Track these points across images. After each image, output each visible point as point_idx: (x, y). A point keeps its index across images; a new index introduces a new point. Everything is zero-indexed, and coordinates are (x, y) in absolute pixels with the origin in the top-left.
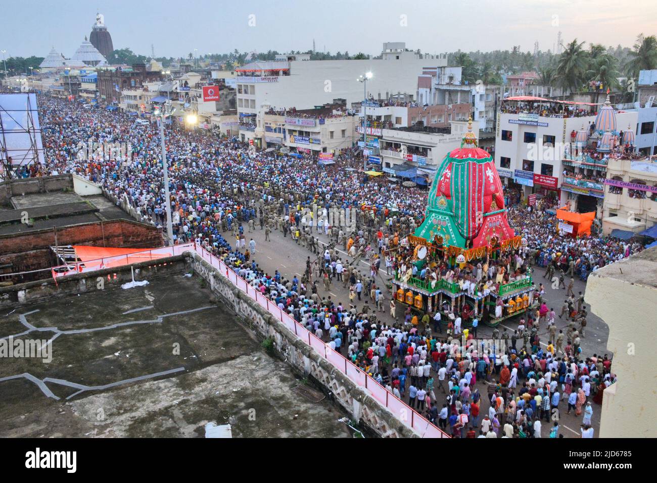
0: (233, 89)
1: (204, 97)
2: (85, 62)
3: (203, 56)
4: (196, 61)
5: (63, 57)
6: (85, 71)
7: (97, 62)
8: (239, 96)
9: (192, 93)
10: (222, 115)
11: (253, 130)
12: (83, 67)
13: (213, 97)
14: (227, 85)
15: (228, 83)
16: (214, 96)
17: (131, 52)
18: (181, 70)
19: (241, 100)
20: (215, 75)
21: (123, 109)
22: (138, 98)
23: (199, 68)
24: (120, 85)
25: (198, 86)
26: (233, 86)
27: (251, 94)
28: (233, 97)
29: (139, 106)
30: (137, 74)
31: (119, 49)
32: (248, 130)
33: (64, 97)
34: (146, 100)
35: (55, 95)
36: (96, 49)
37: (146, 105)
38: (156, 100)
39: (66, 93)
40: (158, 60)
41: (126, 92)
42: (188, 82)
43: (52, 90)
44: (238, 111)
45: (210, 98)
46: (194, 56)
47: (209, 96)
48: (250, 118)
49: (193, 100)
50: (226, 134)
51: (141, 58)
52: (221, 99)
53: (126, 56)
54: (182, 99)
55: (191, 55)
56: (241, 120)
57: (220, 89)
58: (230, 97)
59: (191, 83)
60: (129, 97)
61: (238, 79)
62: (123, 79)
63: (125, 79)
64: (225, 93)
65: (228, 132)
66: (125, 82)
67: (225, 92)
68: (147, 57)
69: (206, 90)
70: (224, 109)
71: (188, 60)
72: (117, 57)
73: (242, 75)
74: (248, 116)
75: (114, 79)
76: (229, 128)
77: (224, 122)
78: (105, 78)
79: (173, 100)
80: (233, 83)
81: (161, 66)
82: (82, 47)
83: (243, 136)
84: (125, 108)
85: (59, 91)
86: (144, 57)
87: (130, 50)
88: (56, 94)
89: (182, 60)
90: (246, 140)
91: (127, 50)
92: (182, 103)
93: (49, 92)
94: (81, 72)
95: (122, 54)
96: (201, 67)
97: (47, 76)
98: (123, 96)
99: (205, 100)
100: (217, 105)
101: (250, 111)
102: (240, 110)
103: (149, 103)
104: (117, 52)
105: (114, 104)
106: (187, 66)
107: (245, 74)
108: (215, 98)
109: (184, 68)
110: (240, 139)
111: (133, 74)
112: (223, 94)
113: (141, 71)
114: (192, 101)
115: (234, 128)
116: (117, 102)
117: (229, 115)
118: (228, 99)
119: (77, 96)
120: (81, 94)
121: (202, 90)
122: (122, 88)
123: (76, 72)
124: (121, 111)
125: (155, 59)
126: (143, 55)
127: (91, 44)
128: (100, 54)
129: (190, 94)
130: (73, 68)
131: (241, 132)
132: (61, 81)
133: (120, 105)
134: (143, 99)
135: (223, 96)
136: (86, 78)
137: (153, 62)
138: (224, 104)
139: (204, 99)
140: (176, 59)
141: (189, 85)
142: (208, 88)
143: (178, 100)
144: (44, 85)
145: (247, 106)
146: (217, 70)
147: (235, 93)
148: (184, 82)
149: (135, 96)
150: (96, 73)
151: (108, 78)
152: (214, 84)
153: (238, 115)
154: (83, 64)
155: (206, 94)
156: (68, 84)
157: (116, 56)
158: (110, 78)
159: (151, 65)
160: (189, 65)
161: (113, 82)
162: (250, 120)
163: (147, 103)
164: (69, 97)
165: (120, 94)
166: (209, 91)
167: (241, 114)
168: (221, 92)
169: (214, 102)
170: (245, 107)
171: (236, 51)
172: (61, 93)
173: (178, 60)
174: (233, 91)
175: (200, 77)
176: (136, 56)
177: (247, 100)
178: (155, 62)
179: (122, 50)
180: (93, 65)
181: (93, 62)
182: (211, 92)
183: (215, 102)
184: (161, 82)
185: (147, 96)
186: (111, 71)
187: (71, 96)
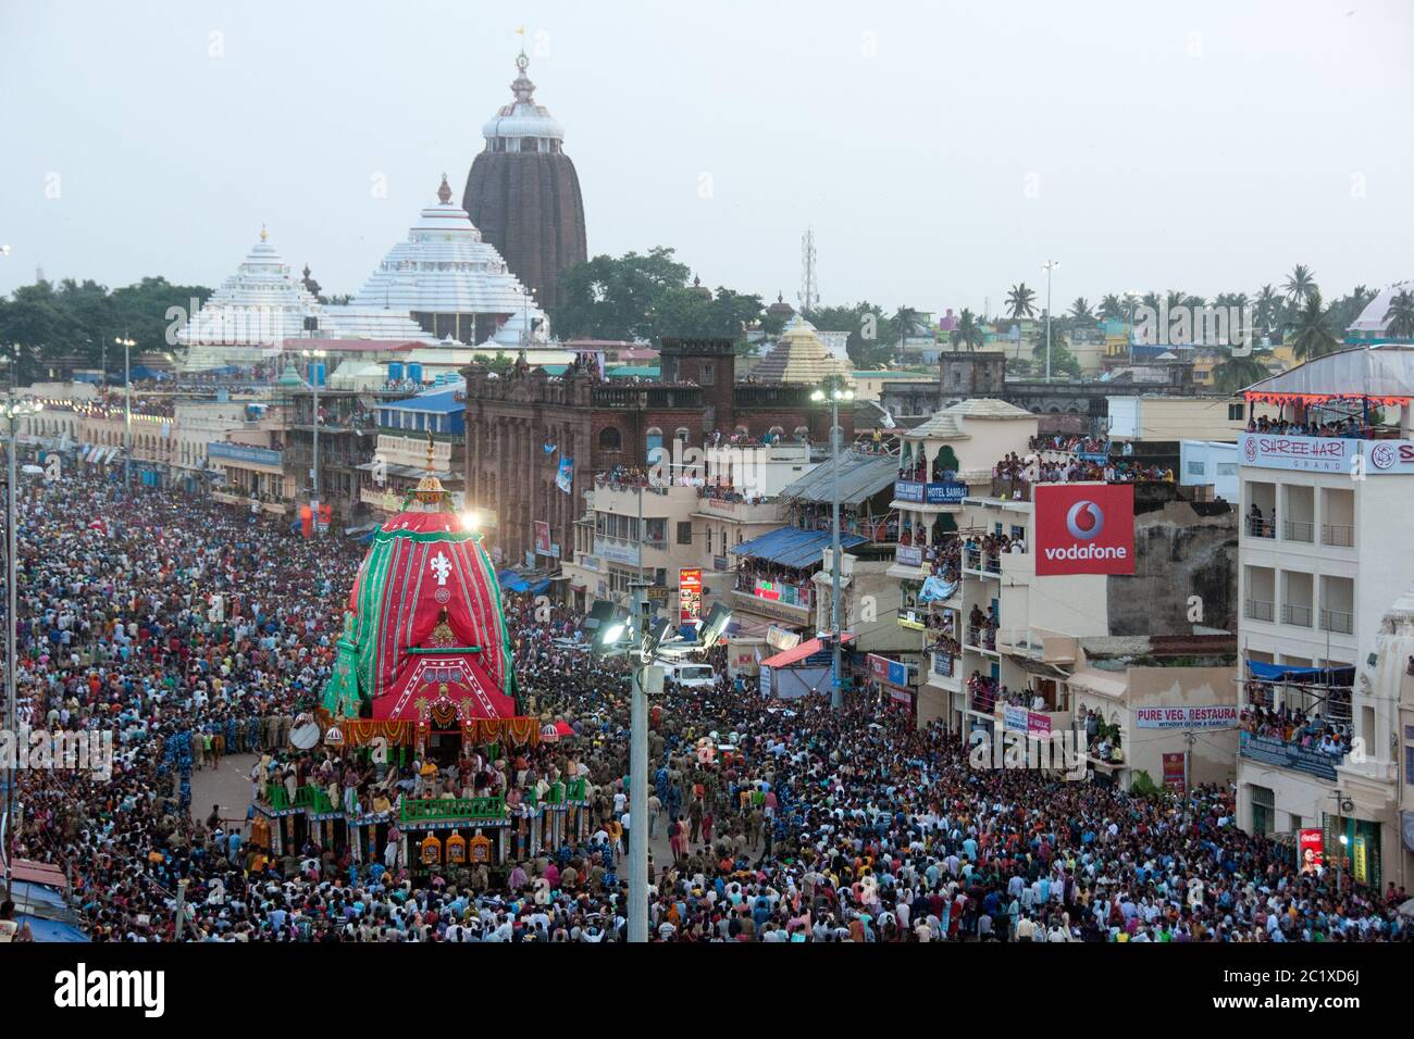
0: (1221, 507)
1: (1043, 542)
2: (424, 319)
3: (1094, 307)
4: (1052, 332)
5: (313, 288)
6: (415, 370)
7: (488, 323)
8: (1252, 552)
9: (976, 519)
10: (1141, 661)
11: (1326, 770)
12: (409, 347)
13: (1090, 552)
14: (1188, 479)
15: (1197, 468)
16: (1102, 541)
17: (682, 271)
18: (947, 384)
19: (1263, 575)
20: (1125, 420)
21: (581, 593)
22: (672, 532)
23: (1064, 376)
24: (582, 458)
25: (1008, 477)
26: (1230, 488)
27: (1291, 536)
28: (1220, 555)
29: (670, 583)
30: (684, 397)
31: (617, 255)
32: (1293, 764)
33: (280, 509)
34: (717, 550)
35: (229, 498)
36: (490, 253)
37: (711, 576)
38: (768, 552)
39: (291, 489)
40: (827, 321)
41: (605, 499)
42: (959, 451)
43: (217, 466)
44: (1243, 643)
45: (1075, 553)
46: (1038, 305)
47: (1068, 541)
48: (1318, 691)
49: (974, 559)
50: (1157, 778)
51: (736, 308)
52: (1145, 565)
53: (647, 292)
54: (913, 552)
55: (1021, 297)
56: (1259, 696)
57: (1141, 507)
58: (1201, 556)
59: (975, 463)
60: (622, 526)
61: (1251, 453)
62: (604, 423)
63: (615, 422)
64: (1170, 526)
65: (1174, 766)
66: (608, 438)
67: (1169, 520)
68: (768, 301)
69: (1051, 507)
70: (1160, 627)
71: (1003, 327)
72: (600, 298)
73: (1279, 426)
74: (1301, 676)
75: (553, 419)
76: (1175, 742)
77: (1150, 702)
78: (509, 413)
79: (863, 553)
80: (1226, 469)
81: (841, 354)
82: (419, 234)
83: (1263, 800)
84: (593, 587)
85: (256, 478)
86: (753, 303)
87: (675, 259)
88: (241, 491)
89: (966, 327)
90: (1282, 825)
91: (658, 262)
92: (914, 574)
93: (203, 476)
94: (395, 373)
95: (630, 280)
96: (1073, 368)
97: (207, 388)
98: (589, 516)
99: (1045, 567)
100: (1114, 597)
101: (1310, 645)
102: (1253, 635)
103: (732, 561)
104: (604, 267)
105: (540, 560)
106: (983, 360)
107: (1302, 418)
108: (1105, 553)
109: (967, 369)
110: (1244, 820)
111: (657, 395)
112: (1156, 533)
113: (707, 379)
114: (965, 570)
115: (1209, 747)
116: (554, 551)
117: (1188, 663)
118: (1189, 568)
119: (347, 505)
120: (367, 497)
121: (1030, 507)
122: (587, 476)
123: (365, 374)
124: (571, 602)
125: (807, 315)
126: (743, 290)
127: (468, 224)
128: (510, 280)
129: (963, 523)
130: (357, 350)
131: (1250, 774)
132: (274, 423)
133: (567, 572)
134: (699, 540)
135: (1160, 549)
136: (402, 408)
137: (798, 329)
138: (1164, 592)
139: (1040, 556)
140: (935, 320)
141: (965, 472)
142: (1071, 495)
143: (889, 555)
144: (180, 436)
145: (1298, 617)
146: (1158, 388)
147: (1233, 529)
148: (932, 453)
149: (657, 525)
150: (461, 385)
151: (519, 414)
152: (1109, 474)
153: (1241, 672)
154: (414, 332)
155: (1052, 534)
156: (307, 437)
157: (599, 293)
158: (530, 414)
159: (787, 346)
160: (999, 357)
161: (545, 435)
162: (1314, 702)
163: (720, 565)
164: (304, 512)
165: (576, 504)
166: (1074, 510)
167: (1260, 660)
168: (1143, 524)
169: (1098, 583)
170: (1290, 620)
171: (1302, 281)
172: (265, 486)
173: (945, 323)
174: (1221, 521)
175: (1032, 430)
176: (705, 295)
177: (1300, 581)
178: (808, 329)
179: (632, 261)
180: (465, 338)
181: (466, 318)
182: (1085, 519)
183: (1102, 579)
184: (807, 451)
185: (721, 522)
186: (541, 371)
187: (315, 505)
